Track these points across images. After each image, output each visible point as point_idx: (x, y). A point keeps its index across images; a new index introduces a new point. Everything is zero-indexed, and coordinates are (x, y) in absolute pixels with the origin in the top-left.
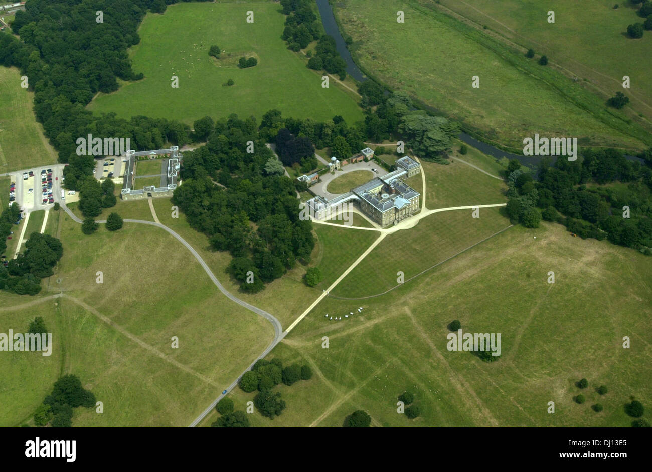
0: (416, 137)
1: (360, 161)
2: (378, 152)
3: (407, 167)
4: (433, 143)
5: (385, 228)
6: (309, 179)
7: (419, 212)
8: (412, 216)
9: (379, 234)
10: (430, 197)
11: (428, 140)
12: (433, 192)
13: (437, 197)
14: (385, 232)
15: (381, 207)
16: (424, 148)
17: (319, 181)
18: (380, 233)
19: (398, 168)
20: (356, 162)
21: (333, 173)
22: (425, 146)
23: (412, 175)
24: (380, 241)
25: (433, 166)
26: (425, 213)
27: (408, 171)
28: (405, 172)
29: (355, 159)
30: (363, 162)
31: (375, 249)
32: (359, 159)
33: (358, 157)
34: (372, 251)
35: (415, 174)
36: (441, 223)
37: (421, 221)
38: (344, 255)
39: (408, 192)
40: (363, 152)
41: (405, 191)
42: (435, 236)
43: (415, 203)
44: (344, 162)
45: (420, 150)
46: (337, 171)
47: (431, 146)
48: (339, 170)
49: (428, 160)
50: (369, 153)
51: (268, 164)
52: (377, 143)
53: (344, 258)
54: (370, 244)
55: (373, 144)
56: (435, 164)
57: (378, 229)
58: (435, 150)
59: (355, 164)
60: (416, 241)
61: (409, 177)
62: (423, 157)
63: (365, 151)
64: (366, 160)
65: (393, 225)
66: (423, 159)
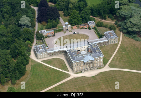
0: (125, 20)
1: (86, 28)
2: (99, 25)
3: (109, 37)
4: (131, 25)
5: (75, 73)
6: (46, 33)
7: (103, 67)
8: (96, 69)
9: (68, 76)
10: (115, 60)
11: (129, 23)
12: (119, 56)
13: (120, 61)
14: (73, 75)
15: (74, 59)
16: (126, 28)
17: (54, 35)
18: (70, 75)
19: (104, 37)
20: (83, 28)
21: (65, 32)
22: (127, 26)
23: (111, 43)
24: (66, 81)
25: (130, 41)
26: (107, 69)
27: (108, 40)
28: (107, 40)
29: (82, 26)
30: (88, 29)
31: (61, 85)
32: (85, 27)
33: (84, 25)
34: (58, 86)
35: (113, 43)
36: (112, 78)
37: (101, 73)
38: (40, 84)
39: (97, 53)
40: (89, 23)
41: (95, 52)
42: (104, 85)
43: (100, 61)
44: (75, 27)
45: (124, 28)
46: (68, 32)
47: (130, 27)
48: (69, 31)
49: (128, 36)
50: (92, 24)
51: (21, 19)
52: (103, 19)
53: (39, 86)
54: (59, 81)
55: (100, 20)
56: (132, 40)
57: (70, 73)
58: (132, 30)
59: (82, 29)
60: (89, 86)
61: (109, 44)
62: (125, 33)
63: (90, 23)
64: (89, 28)
65: (81, 72)
66: (125, 34)
